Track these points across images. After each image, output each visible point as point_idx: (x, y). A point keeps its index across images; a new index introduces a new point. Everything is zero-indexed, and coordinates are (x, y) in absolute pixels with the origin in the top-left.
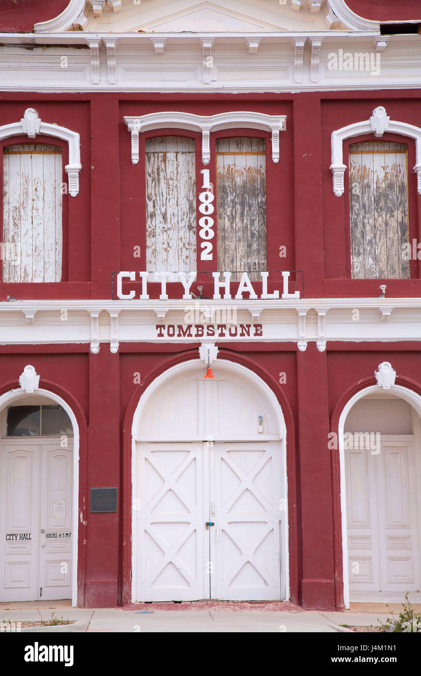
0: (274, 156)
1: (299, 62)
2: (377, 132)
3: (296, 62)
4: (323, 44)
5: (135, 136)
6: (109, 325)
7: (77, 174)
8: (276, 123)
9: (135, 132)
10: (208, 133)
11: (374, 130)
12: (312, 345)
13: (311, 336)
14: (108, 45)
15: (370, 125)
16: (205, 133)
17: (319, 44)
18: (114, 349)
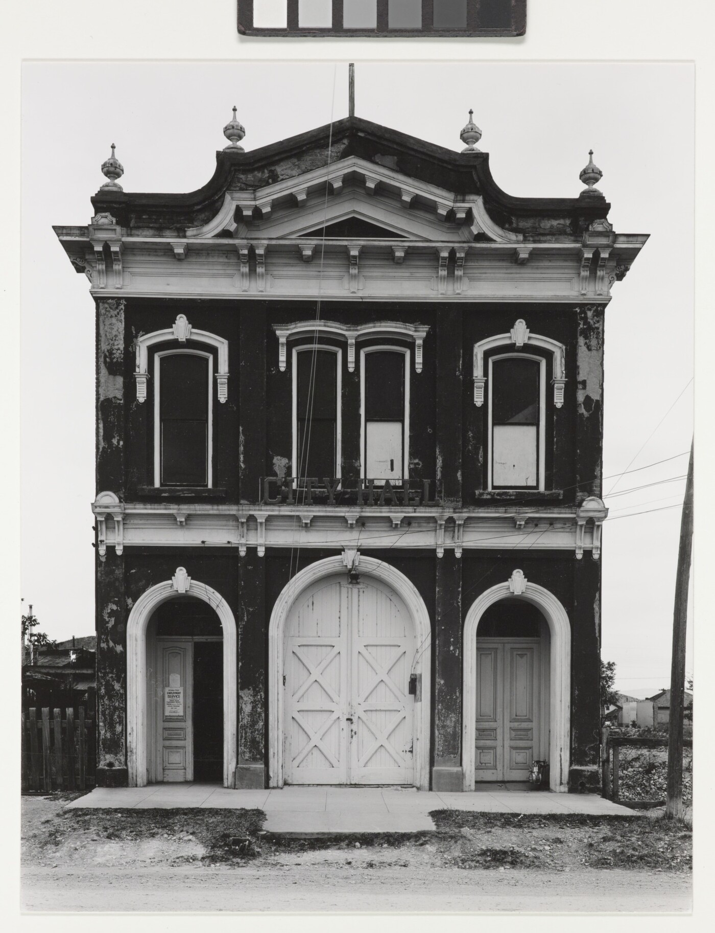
0: (417, 366)
1: (443, 273)
2: (517, 345)
3: (440, 272)
4: (467, 254)
5: (283, 344)
6: (257, 529)
7: (226, 381)
8: (419, 334)
9: (283, 340)
10: (354, 341)
11: (514, 342)
12: (449, 552)
13: (449, 544)
14: (257, 252)
15: (510, 338)
16: (351, 341)
17: (463, 255)
18: (261, 553)
